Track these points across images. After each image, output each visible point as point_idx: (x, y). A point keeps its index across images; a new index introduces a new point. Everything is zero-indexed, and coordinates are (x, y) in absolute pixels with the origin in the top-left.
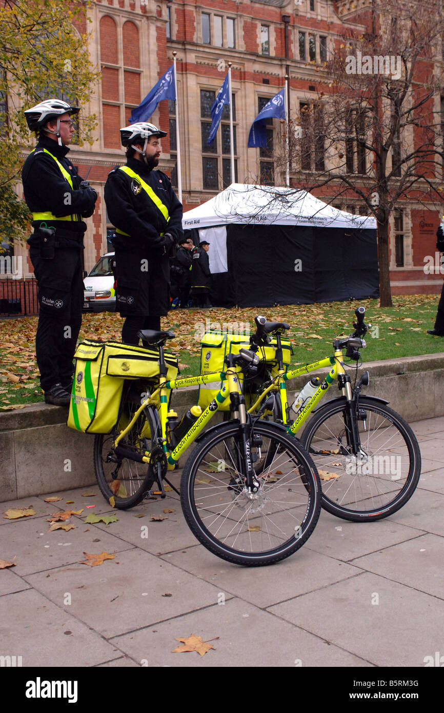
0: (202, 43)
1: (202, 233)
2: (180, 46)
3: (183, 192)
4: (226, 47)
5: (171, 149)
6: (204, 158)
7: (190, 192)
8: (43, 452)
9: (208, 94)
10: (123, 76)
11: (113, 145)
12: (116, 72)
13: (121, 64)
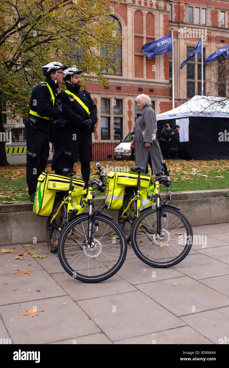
0: (188, 22)
1: (177, 121)
2: (176, 25)
3: (175, 99)
4: (201, 24)
5: (170, 78)
6: (188, 82)
7: (179, 100)
8: (25, 224)
9: (191, 49)
10: (145, 41)
11: (139, 76)
12: (142, 39)
13: (145, 35)
